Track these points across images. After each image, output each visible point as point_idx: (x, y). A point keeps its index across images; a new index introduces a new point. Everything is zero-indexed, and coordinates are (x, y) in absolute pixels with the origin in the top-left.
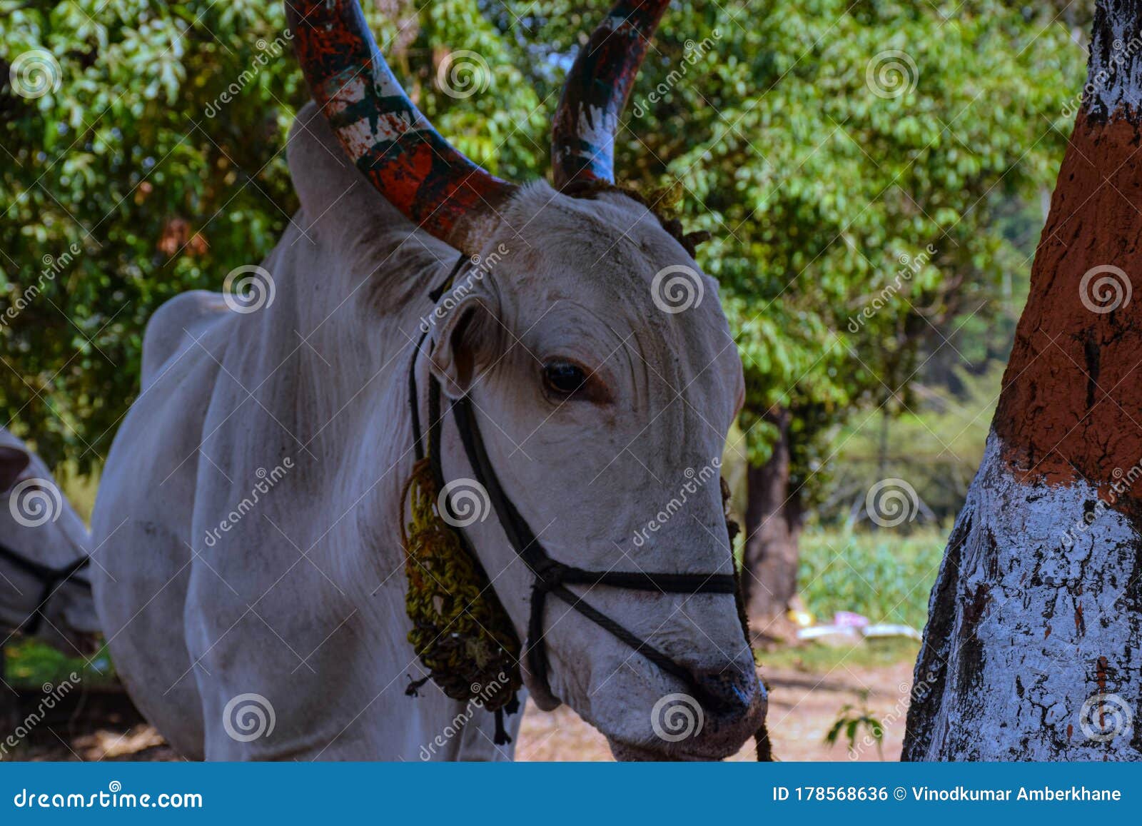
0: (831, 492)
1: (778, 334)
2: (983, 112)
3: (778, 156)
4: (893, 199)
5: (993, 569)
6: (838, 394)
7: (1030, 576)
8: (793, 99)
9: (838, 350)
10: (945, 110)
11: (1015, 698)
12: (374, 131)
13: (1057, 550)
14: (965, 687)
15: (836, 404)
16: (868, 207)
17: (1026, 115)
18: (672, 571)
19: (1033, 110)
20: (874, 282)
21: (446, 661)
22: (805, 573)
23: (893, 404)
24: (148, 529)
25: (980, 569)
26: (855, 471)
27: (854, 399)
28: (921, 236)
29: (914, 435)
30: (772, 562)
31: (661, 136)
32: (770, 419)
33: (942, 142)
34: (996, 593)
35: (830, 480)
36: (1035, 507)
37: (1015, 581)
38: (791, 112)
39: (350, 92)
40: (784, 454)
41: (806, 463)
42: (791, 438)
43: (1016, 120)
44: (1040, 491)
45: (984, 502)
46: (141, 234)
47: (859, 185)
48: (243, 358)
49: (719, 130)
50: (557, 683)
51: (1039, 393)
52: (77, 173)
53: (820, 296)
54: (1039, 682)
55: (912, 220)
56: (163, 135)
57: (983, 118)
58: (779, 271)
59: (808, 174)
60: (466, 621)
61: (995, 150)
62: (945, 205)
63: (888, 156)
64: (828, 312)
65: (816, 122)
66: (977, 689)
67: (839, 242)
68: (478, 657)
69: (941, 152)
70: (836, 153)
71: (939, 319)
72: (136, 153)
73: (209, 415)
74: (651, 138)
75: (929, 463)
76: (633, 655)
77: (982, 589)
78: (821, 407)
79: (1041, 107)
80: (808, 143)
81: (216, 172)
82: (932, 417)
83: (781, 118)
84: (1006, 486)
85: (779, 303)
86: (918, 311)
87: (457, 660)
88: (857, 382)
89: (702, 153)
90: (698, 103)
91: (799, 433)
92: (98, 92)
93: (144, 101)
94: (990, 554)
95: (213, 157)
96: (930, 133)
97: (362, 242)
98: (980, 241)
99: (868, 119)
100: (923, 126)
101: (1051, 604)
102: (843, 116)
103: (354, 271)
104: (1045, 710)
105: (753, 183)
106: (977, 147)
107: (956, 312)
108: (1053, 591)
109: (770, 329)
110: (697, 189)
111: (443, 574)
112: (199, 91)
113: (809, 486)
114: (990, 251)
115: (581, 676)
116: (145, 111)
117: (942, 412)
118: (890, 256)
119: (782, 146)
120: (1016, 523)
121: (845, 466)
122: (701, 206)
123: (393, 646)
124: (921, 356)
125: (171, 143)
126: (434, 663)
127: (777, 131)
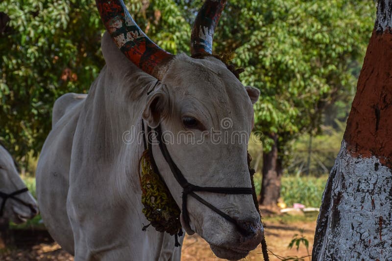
0: (292, 162)
1: (273, 108)
2: (344, 31)
3: (273, 47)
4: (313, 61)
5: (344, 186)
6: (295, 128)
7: (356, 188)
8: (279, 27)
9: (294, 113)
10: (331, 31)
11: (351, 230)
12: (126, 38)
13: (366, 180)
14: (334, 227)
15: (294, 132)
16: (305, 64)
17: (359, 32)
18: (230, 187)
19: (362, 30)
20: (307, 90)
21: (155, 219)
22: (283, 190)
23: (314, 132)
24: (55, 175)
25: (339, 187)
26: (300, 155)
27: (300, 130)
28: (323, 74)
29: (321, 143)
30: (272, 186)
31: (233, 40)
32: (271, 137)
33: (330, 42)
34: (345, 195)
35: (292, 158)
36: (358, 166)
37: (351, 190)
38: (278, 32)
39: (117, 25)
40: (276, 149)
41: (283, 152)
42: (278, 144)
43: (356, 34)
44: (360, 160)
45: (341, 164)
46: (55, 74)
47: (301, 57)
48: (87, 116)
49: (253, 38)
50: (192, 225)
51: (359, 126)
52: (32, 53)
53: (288, 95)
54: (359, 225)
55: (320, 69)
56: (62, 41)
57: (344, 33)
58: (274, 86)
59: (284, 53)
60: (162, 205)
61: (348, 44)
62: (331, 63)
63: (311, 47)
64: (291, 100)
65: (286, 35)
66: (338, 227)
67: (294, 76)
68: (165, 217)
69: (330, 45)
70: (293, 46)
71: (329, 102)
72: (53, 47)
73: (75, 135)
74: (230, 41)
75: (326, 152)
76: (217, 215)
77: (340, 193)
78: (289, 133)
79: (364, 29)
80: (284, 42)
81: (80, 53)
82: (327, 136)
83: (274, 34)
84: (348, 158)
85: (274, 97)
86: (322, 100)
87: (159, 218)
88: (301, 124)
89: (247, 46)
90: (246, 29)
91: (281, 141)
92: (39, 25)
93: (55, 28)
94: (342, 181)
95: (79, 48)
96: (326, 38)
97: (127, 76)
98: (344, 75)
99: (305, 33)
100: (324, 36)
101: (363, 198)
102: (296, 33)
103: (124, 86)
104: (361, 234)
105: (265, 56)
106: (342, 43)
107: (335, 100)
108: (364, 194)
109: (270, 106)
110: (246, 58)
111: (153, 189)
112: (74, 25)
113: (284, 160)
114: (347, 79)
115: (200, 222)
116: (56, 32)
117: (330, 135)
118: (312, 81)
119: (275, 43)
120: (351, 171)
121: (297, 153)
122: (247, 64)
123: (139, 214)
124: (323, 115)
125: (65, 43)
126: (151, 220)
127: (273, 38)
